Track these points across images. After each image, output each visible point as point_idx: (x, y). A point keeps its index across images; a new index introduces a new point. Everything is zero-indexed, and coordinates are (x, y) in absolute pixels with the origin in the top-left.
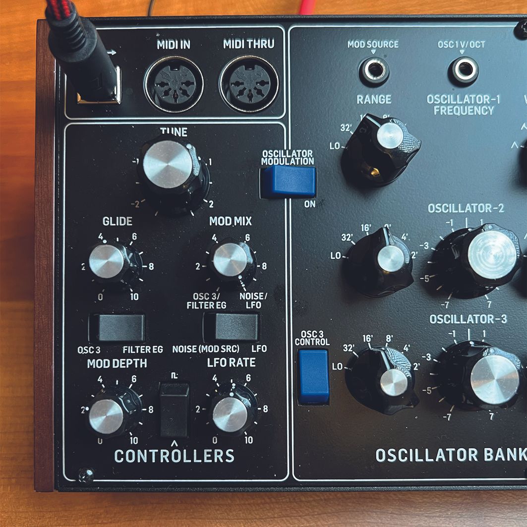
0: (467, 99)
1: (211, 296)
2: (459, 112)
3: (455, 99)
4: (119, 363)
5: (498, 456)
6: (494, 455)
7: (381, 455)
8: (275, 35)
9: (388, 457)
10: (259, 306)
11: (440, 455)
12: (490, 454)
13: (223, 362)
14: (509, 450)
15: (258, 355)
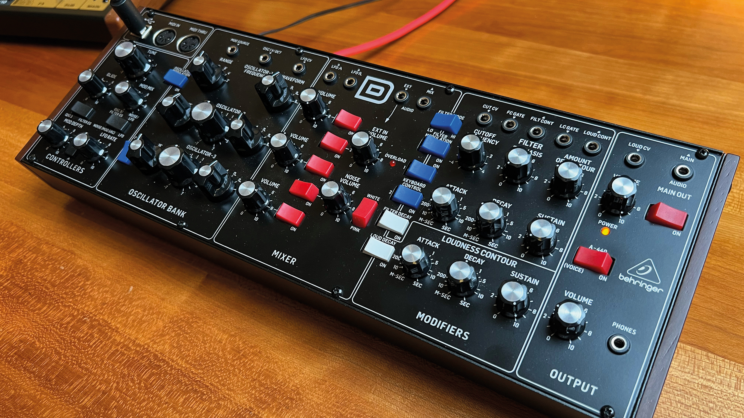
0: (260, 70)
1: (120, 111)
2: (254, 74)
3: (255, 69)
4: (74, 124)
5: (173, 211)
6: (172, 210)
7: (132, 192)
8: (209, 30)
9: (133, 194)
10: (133, 120)
11: (152, 202)
12: (171, 209)
13: (105, 136)
14: (179, 210)
15: (119, 138)
